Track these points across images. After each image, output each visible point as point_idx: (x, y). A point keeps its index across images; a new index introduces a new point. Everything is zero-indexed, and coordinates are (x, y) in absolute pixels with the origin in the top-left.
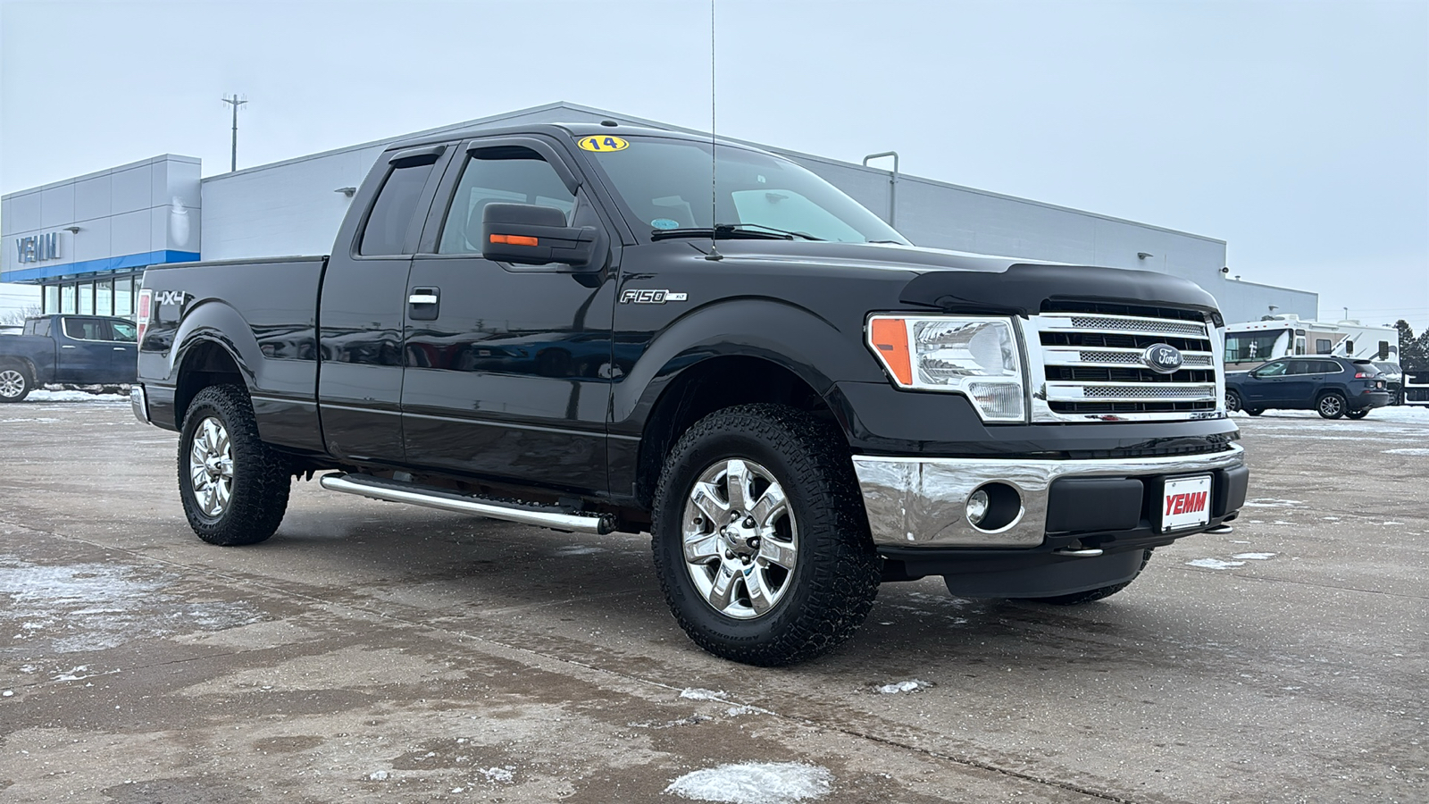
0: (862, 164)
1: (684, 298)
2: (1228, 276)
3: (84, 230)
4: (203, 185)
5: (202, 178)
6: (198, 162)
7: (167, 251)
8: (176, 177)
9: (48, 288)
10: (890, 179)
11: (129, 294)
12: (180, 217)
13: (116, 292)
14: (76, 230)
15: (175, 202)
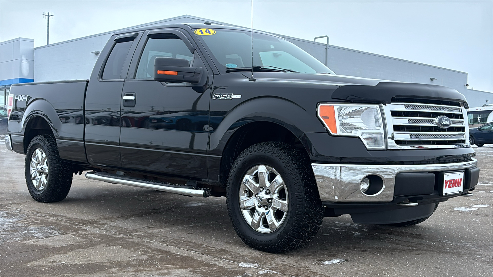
0: (313, 41)
1: (240, 97)
2: (469, 88)
4: (35, 50)
5: (35, 47)
6: (33, 41)
7: (20, 78)
8: (24, 47)
10: (325, 47)
11: (4, 96)
12: (25, 64)
15: (23, 58)
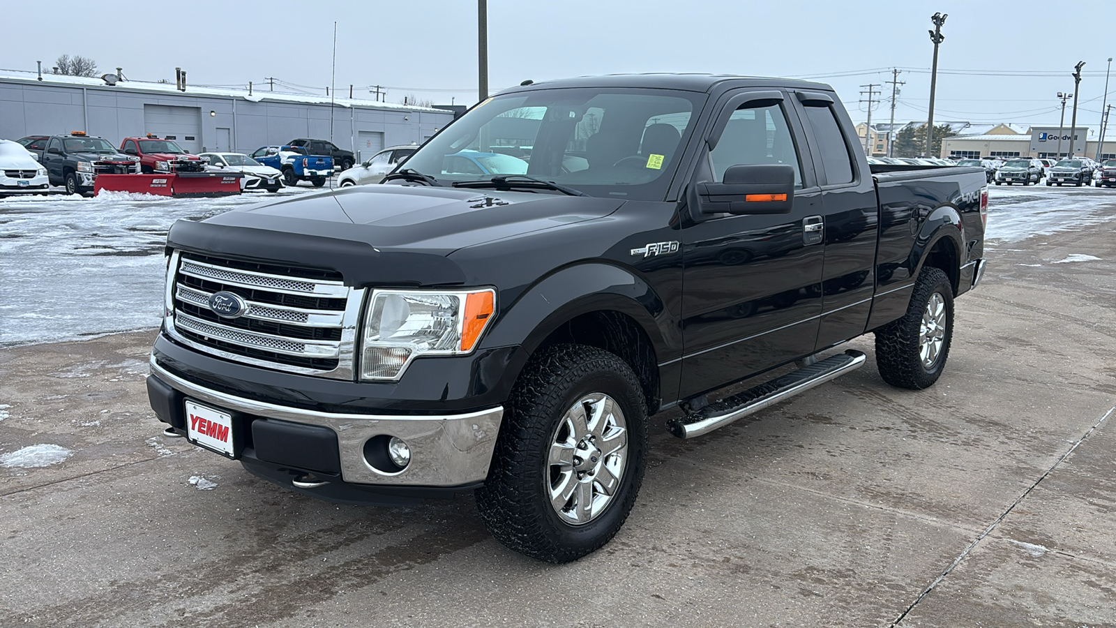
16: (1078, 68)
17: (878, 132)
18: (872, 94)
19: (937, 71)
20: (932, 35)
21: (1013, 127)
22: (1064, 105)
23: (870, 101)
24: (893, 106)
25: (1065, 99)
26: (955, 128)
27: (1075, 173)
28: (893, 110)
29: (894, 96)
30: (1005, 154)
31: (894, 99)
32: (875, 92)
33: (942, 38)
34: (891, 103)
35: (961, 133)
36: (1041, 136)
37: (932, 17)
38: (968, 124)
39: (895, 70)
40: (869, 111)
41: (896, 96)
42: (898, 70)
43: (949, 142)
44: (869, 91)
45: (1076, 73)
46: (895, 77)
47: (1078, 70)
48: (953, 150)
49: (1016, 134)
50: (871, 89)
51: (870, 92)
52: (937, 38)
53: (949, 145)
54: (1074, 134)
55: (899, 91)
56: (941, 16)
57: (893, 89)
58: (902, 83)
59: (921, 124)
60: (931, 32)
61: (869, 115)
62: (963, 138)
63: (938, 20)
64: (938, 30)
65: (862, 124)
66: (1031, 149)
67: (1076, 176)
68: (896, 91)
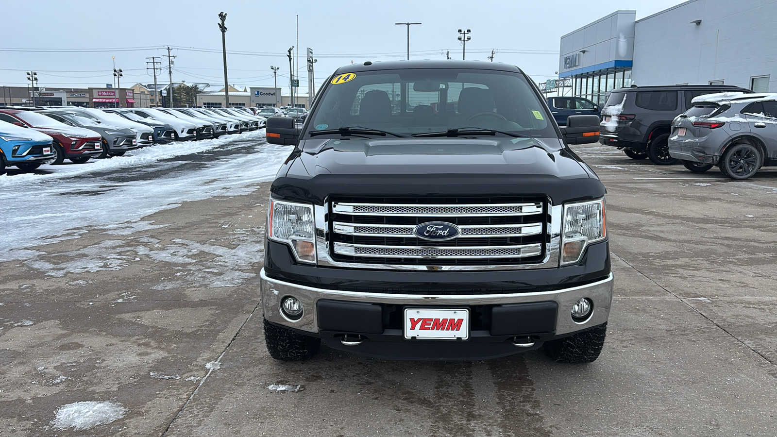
3: (587, 51)
4: (636, 24)
5: (636, 20)
6: (634, 12)
7: (616, 61)
8: (622, 22)
9: (578, 79)
11: (613, 80)
12: (623, 43)
13: (608, 79)
14: (584, 52)
15: (621, 35)
16: (289, 51)
17: (149, 90)
18: (155, 64)
19: (226, 52)
20: (220, 27)
21: (236, 87)
22: (275, 74)
23: (154, 69)
24: (170, 72)
25: (275, 70)
26: (200, 87)
27: (301, 116)
28: (170, 75)
29: (170, 65)
30: (237, 104)
31: (170, 68)
32: (157, 63)
33: (226, 29)
34: (169, 70)
35: (205, 90)
36: (256, 93)
37: (219, 15)
38: (208, 85)
39: (169, 48)
40: (155, 76)
41: (171, 65)
42: (170, 47)
43: (201, 97)
44: (153, 61)
45: (289, 55)
46: (169, 52)
47: (290, 53)
48: (205, 102)
49: (238, 91)
50: (154, 61)
51: (154, 63)
52: (223, 29)
53: (202, 98)
54: (275, 92)
55: (173, 63)
56: (224, 14)
57: (168, 61)
58: (174, 57)
59: (178, 85)
60: (219, 24)
61: (155, 78)
62: (210, 94)
63: (222, 17)
64: (223, 23)
65: (137, 84)
66: (252, 101)
67: (302, 118)
68: (171, 62)
